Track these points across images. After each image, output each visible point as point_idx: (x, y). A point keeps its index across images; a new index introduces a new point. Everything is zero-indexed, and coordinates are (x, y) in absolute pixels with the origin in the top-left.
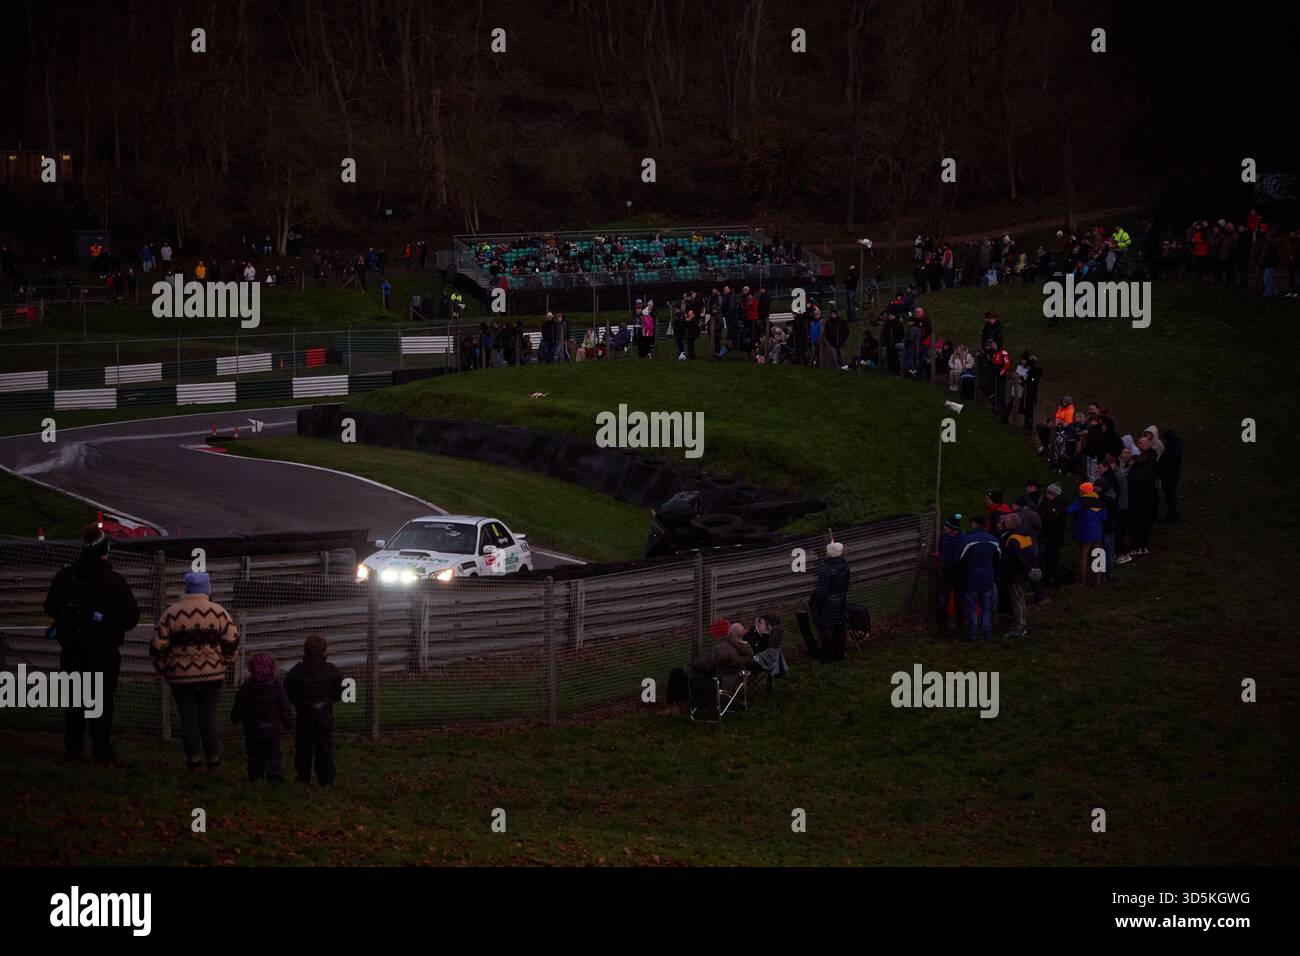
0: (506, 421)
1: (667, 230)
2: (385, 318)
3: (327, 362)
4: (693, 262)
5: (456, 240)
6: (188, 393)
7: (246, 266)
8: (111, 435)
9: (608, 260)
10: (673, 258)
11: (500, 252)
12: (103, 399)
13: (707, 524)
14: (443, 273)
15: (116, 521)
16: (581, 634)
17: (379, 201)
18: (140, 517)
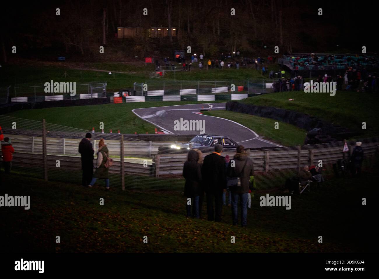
0: (281, 107)
1: (348, 54)
2: (261, 78)
3: (244, 90)
4: (355, 63)
5: (284, 55)
6: (201, 98)
7: (221, 62)
8: (175, 108)
9: (329, 62)
10: (349, 62)
11: (297, 59)
12: (176, 98)
13: (320, 138)
14: (280, 65)
15: (163, 132)
16: (267, 167)
17: (263, 43)
18: (169, 131)
